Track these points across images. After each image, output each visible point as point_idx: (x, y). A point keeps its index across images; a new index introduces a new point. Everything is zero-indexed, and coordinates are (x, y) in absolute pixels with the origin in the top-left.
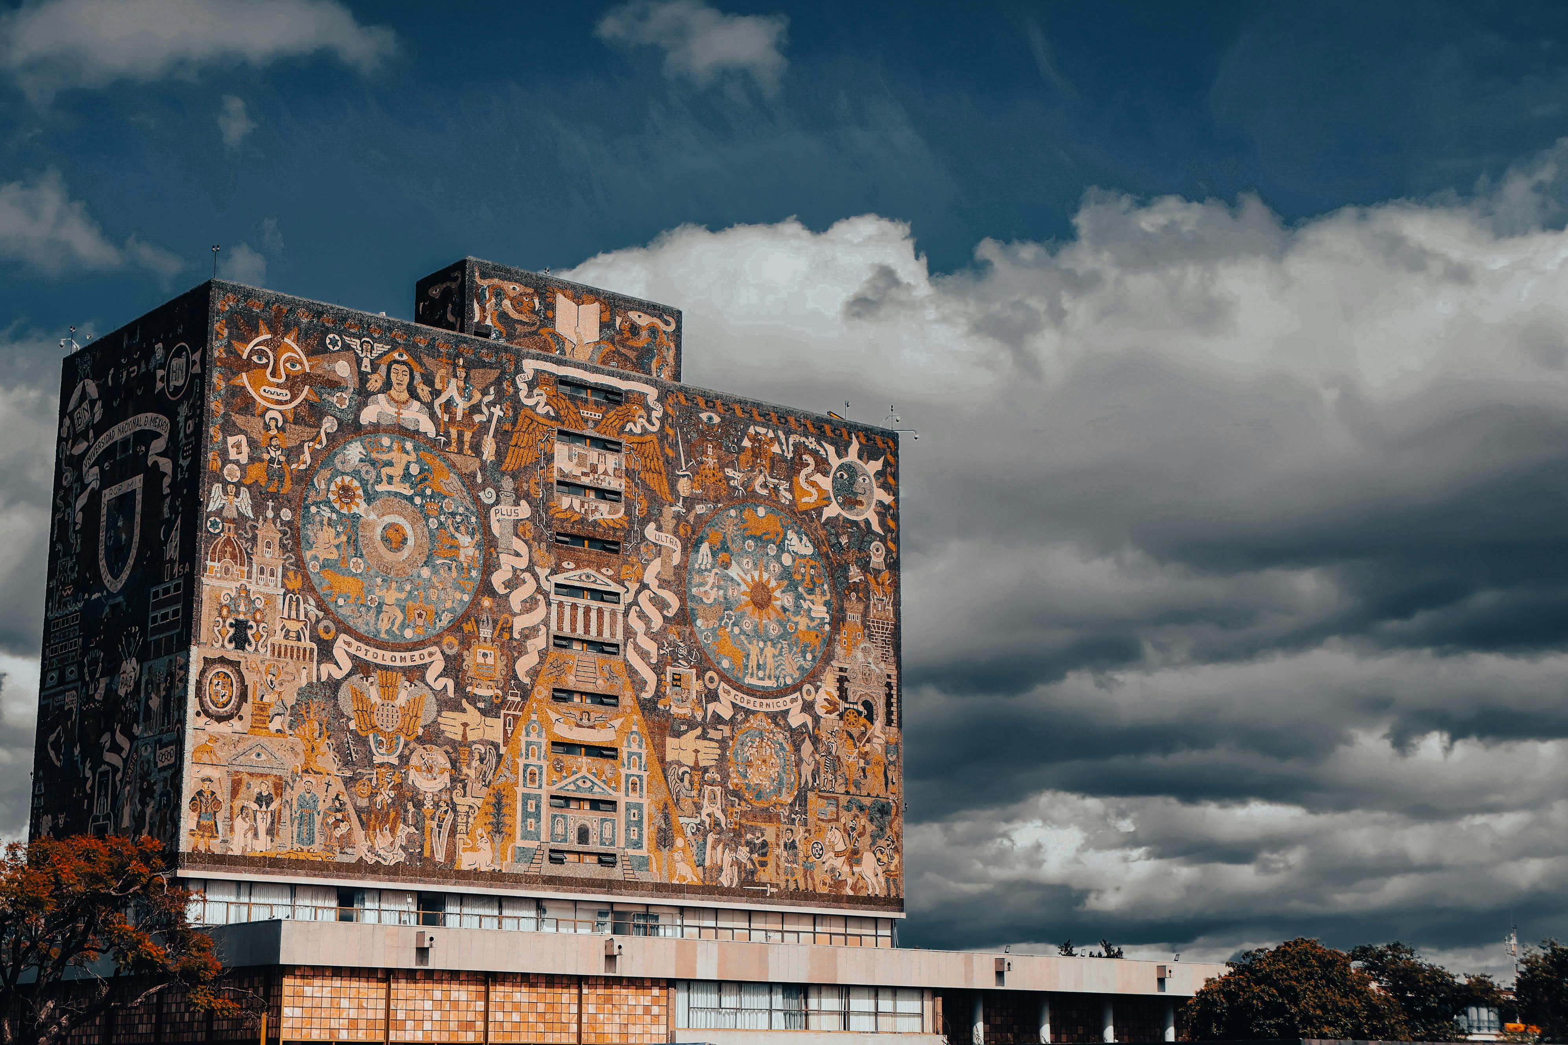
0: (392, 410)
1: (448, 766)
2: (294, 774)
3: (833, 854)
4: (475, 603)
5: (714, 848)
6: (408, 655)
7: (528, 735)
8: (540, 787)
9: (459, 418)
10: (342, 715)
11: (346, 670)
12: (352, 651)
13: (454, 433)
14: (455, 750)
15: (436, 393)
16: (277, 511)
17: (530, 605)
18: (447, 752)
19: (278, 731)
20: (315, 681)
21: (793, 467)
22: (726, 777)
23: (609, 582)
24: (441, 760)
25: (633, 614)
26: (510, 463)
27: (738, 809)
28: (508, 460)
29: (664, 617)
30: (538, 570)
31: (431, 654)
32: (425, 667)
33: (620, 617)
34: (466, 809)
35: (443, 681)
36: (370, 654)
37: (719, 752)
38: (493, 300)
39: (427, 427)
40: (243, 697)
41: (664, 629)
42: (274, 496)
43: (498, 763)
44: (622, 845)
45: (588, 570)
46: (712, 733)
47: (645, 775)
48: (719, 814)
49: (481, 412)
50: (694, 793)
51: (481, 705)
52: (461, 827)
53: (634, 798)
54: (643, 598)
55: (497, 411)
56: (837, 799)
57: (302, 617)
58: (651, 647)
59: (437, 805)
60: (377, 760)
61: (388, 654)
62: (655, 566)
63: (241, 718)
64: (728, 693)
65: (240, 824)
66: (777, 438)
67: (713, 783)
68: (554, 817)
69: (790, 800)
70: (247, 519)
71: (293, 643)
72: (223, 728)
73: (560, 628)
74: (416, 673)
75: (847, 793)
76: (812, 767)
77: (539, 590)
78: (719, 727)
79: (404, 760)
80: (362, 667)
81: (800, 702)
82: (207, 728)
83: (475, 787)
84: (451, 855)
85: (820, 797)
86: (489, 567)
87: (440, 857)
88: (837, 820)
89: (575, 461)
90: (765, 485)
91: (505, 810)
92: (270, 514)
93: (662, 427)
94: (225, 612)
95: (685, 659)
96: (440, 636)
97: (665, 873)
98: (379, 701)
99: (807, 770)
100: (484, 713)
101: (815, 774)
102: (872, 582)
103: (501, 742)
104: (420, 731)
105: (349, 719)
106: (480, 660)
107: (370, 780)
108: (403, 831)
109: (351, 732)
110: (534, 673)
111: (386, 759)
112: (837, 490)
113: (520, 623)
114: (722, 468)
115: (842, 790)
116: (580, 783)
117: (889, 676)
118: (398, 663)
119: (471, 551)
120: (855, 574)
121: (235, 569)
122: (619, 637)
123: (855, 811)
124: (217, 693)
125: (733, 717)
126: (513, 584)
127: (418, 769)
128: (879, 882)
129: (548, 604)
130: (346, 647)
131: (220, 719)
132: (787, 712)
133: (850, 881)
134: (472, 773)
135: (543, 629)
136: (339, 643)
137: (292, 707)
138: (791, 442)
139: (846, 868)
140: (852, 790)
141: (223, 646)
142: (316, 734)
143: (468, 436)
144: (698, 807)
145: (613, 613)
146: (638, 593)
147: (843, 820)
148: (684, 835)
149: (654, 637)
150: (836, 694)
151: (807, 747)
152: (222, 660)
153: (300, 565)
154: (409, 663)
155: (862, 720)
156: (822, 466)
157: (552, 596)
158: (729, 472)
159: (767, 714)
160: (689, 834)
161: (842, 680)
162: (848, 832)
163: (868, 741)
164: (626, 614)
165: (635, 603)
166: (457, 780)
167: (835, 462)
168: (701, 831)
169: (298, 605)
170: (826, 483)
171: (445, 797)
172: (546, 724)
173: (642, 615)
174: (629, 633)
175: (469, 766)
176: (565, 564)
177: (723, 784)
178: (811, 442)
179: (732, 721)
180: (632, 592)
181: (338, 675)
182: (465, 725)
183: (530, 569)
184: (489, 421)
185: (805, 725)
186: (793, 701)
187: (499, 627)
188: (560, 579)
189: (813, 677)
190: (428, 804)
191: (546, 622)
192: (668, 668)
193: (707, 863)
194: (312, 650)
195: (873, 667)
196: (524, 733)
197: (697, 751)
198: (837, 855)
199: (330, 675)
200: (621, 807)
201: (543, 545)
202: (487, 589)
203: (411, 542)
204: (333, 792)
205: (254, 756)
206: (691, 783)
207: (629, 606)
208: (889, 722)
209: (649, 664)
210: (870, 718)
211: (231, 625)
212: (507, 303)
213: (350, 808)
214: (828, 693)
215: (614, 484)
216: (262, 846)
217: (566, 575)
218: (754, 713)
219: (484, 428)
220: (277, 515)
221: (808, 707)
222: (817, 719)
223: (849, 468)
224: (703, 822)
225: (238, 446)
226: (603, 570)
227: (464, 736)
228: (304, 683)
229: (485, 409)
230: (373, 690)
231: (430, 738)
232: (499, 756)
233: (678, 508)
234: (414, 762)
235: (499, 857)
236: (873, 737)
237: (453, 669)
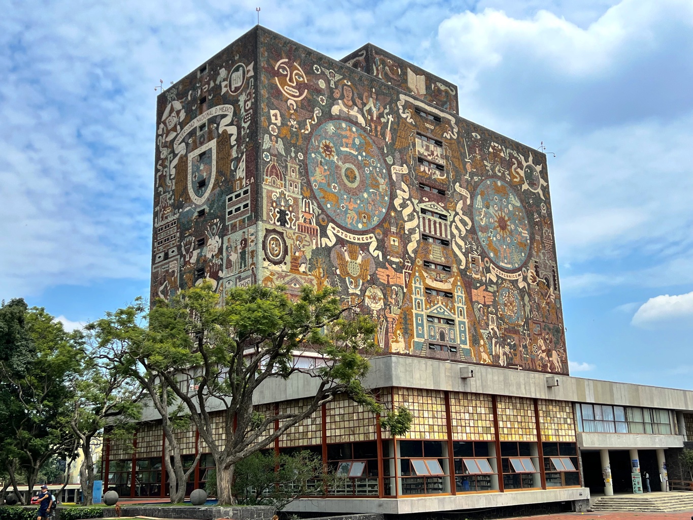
0: (345, 109)
1: (382, 296)
3: (541, 351)
4: (388, 213)
5: (495, 346)
6: (361, 237)
7: (415, 283)
8: (422, 310)
9: (375, 119)
10: (333, 266)
11: (333, 243)
12: (336, 232)
13: (373, 126)
14: (385, 289)
15: (364, 105)
16: (296, 153)
17: (411, 217)
18: (381, 289)
19: (304, 272)
20: (319, 246)
21: (509, 165)
22: (497, 310)
23: (443, 209)
24: (380, 294)
25: (453, 227)
26: (398, 145)
27: (503, 327)
28: (397, 143)
29: (466, 229)
30: (413, 200)
31: (371, 238)
32: (369, 244)
33: (448, 228)
34: (391, 320)
35: (377, 252)
36: (343, 235)
37: (493, 298)
38: (381, 66)
39: (361, 120)
40: (286, 252)
41: (466, 235)
42: (295, 146)
43: (404, 297)
44: (459, 343)
45: (433, 203)
46: (490, 289)
47: (465, 307)
48: (496, 329)
49: (384, 118)
50: (485, 318)
51: (394, 266)
52: (390, 329)
53: (461, 319)
54: (457, 219)
55: (391, 118)
56: (540, 324)
57: (311, 212)
58: (462, 243)
59: (379, 317)
60: (351, 291)
61: (352, 236)
62: (460, 205)
63: (285, 263)
64: (494, 269)
66: (502, 149)
67: (492, 313)
68: (429, 326)
69: (523, 323)
70: (282, 155)
71: (308, 225)
72: (277, 268)
73: (425, 230)
74: (365, 247)
75: (543, 321)
76: (529, 308)
77: (414, 210)
78: (492, 285)
79: (363, 292)
80: (340, 241)
81: (522, 276)
82: (269, 268)
83: (395, 309)
84: (387, 344)
85: (534, 323)
86: (393, 196)
87: (382, 345)
88: (541, 334)
89: (425, 148)
90: (499, 171)
91: (408, 322)
92: (293, 155)
93: (458, 137)
94: (274, 204)
95: (476, 250)
96: (374, 229)
97: (477, 358)
98: (349, 260)
99: (528, 309)
100: (396, 270)
101: (531, 311)
102: (543, 222)
103: (404, 286)
104: (369, 278)
105: (337, 269)
106: (392, 243)
107: (348, 302)
109: (338, 275)
110: (415, 251)
111: (354, 291)
112: (527, 177)
113: (408, 226)
114: (483, 160)
115: (541, 320)
116: (439, 309)
117: (553, 267)
118: (356, 241)
119: (384, 187)
120: (536, 217)
121: (279, 182)
122: (449, 237)
123: (547, 331)
124: (273, 248)
125: (497, 281)
126: (404, 205)
127: (369, 297)
128: (560, 366)
129: (419, 218)
130: (332, 230)
131: (275, 263)
132: (517, 280)
133: (549, 365)
134: (393, 301)
135: (418, 230)
136: (329, 227)
137: (310, 260)
138: (507, 152)
139: (547, 358)
140: (545, 320)
141: (275, 223)
142: (322, 275)
143: (379, 128)
144: (488, 325)
145: (446, 225)
146: (455, 216)
148: (483, 339)
149: (462, 239)
150: (535, 274)
151: (526, 298)
152: (274, 231)
153: (309, 183)
154: (361, 241)
155: (546, 287)
156: (520, 165)
157: (420, 214)
158: (486, 163)
159: (509, 280)
160: (485, 339)
161: (536, 267)
162: (545, 340)
163: (549, 297)
164: (451, 226)
165: (454, 221)
166: (387, 304)
167: (525, 164)
168: (490, 337)
169: (309, 205)
171: (382, 313)
172: (423, 278)
173: (457, 227)
174: (453, 236)
175: (391, 297)
176: (424, 198)
177: (496, 314)
178: (515, 153)
179: (497, 283)
180: (452, 216)
181: (330, 244)
182: (388, 276)
183: (409, 199)
184: (388, 122)
185: (524, 287)
186: (519, 275)
187: (399, 227)
188: (422, 206)
189: (525, 264)
190: (375, 316)
191: (418, 226)
192: (470, 255)
193: (494, 354)
194: (317, 230)
195: (547, 262)
196: (413, 282)
197: (484, 297)
198: (543, 351)
199: (326, 244)
200: (457, 323)
201: (415, 188)
202: (391, 207)
203: (358, 178)
205: (293, 285)
206: (484, 312)
207: (452, 222)
208: (555, 289)
209: (462, 252)
210: (548, 286)
211: (278, 212)
212: (387, 68)
214: (532, 273)
215: (441, 162)
217: (425, 204)
218: (505, 280)
219: (386, 125)
220: (296, 156)
221: (525, 279)
222: (529, 285)
223: (530, 168)
224: (490, 333)
225: (275, 115)
226: (440, 203)
227: (388, 281)
228: (314, 247)
229: (385, 116)
230: (346, 254)
231: (373, 281)
232: (404, 293)
233: (467, 177)
234: (367, 293)
235: (408, 347)
236: (550, 295)
237: (381, 246)
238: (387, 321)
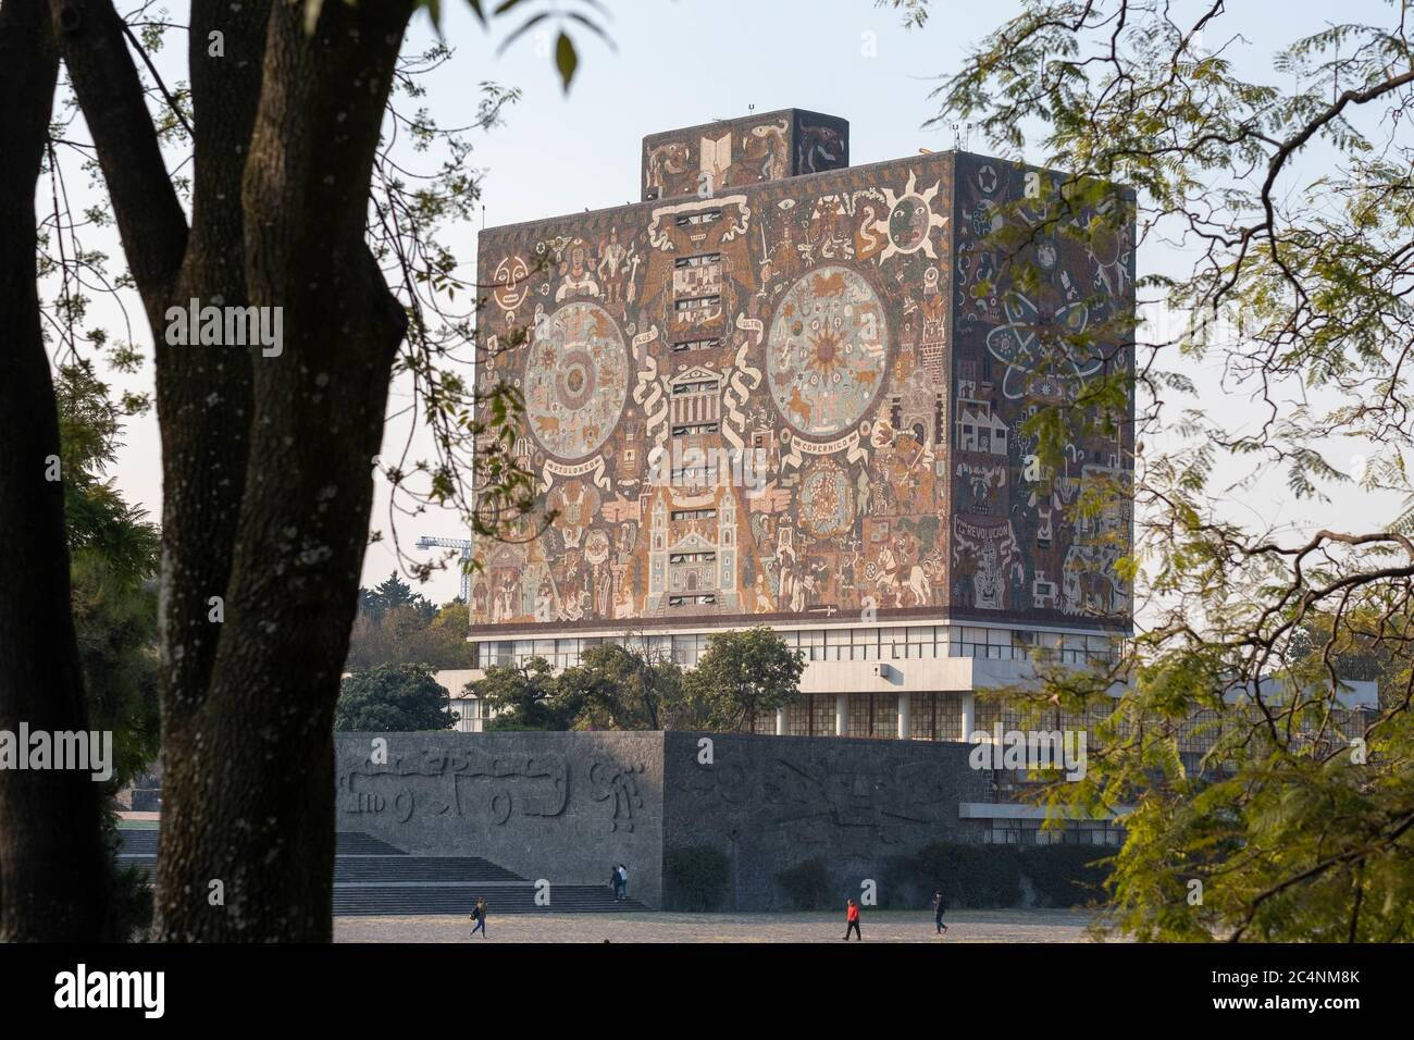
0: (573, 285)
1: (608, 543)
2: (524, 564)
3: (883, 572)
4: (623, 415)
5: (786, 580)
6: (583, 465)
7: (656, 510)
8: (664, 549)
9: (613, 275)
11: (550, 485)
12: (552, 470)
13: (609, 287)
14: (612, 531)
15: (598, 262)
17: (657, 407)
18: (607, 533)
19: (515, 536)
21: (854, 223)
22: (796, 517)
23: (710, 372)
24: (604, 540)
25: (727, 394)
26: (645, 299)
27: (805, 544)
28: (643, 296)
29: (750, 391)
30: (662, 377)
31: (597, 462)
32: (594, 472)
33: (718, 400)
34: (618, 573)
35: (604, 479)
36: (561, 470)
37: (790, 497)
39: (594, 289)
41: (749, 402)
43: (637, 535)
44: (719, 587)
45: (696, 368)
46: (786, 482)
47: (735, 526)
48: (791, 551)
50: (771, 536)
51: (627, 493)
52: (615, 588)
53: (727, 547)
54: (735, 380)
55: (636, 260)
56: (889, 521)
58: (738, 418)
59: (601, 574)
60: (567, 546)
61: (572, 468)
62: (744, 350)
64: (798, 444)
65: (497, 603)
66: (842, 201)
67: (786, 524)
68: (673, 571)
69: (848, 529)
73: (677, 420)
74: (588, 478)
75: (898, 514)
76: (866, 496)
77: (664, 394)
78: (791, 475)
79: (581, 543)
80: (558, 481)
81: (858, 438)
83: (624, 556)
84: (610, 610)
85: (873, 522)
86: (633, 383)
87: (603, 612)
88: (889, 539)
89: (687, 280)
90: (830, 249)
93: (750, 227)
95: (767, 423)
96: (603, 446)
97: (749, 607)
99: (862, 499)
100: (629, 499)
101: (870, 501)
102: (926, 309)
104: (591, 521)
106: (627, 458)
107: (563, 561)
108: (583, 594)
109: (552, 529)
111: (572, 545)
112: (894, 230)
113: (651, 423)
114: (795, 245)
115: (893, 512)
116: (690, 541)
117: (939, 396)
118: (578, 473)
120: (910, 306)
122: (718, 416)
123: (905, 529)
125: (802, 464)
126: (645, 395)
127: (590, 548)
128: (926, 594)
129: (669, 403)
130: (549, 469)
132: (847, 450)
133: (899, 595)
134: (622, 546)
135: (666, 423)
136: (546, 466)
138: (854, 199)
139: (896, 584)
142: (534, 534)
143: (618, 287)
144: (774, 547)
145: (713, 397)
146: (730, 376)
147: (894, 541)
148: (763, 573)
149: (740, 409)
150: (889, 424)
151: (863, 478)
153: (525, 416)
154: (585, 471)
155: (913, 443)
157: (672, 396)
158: (801, 247)
159: (829, 456)
160: (768, 571)
161: (895, 410)
162: (896, 550)
163: (919, 461)
164: (722, 396)
165: (729, 385)
166: (613, 553)
167: (892, 203)
168: (777, 568)
170: (883, 227)
171: (606, 567)
172: (667, 499)
173: (735, 395)
174: (725, 410)
175: (620, 541)
176: (680, 368)
177: (794, 524)
178: (872, 194)
179: (802, 469)
181: (545, 490)
182: (617, 510)
183: (658, 379)
184: (631, 270)
185: (862, 459)
186: (851, 439)
187: (638, 430)
188: (677, 381)
189: (870, 413)
190: (596, 574)
191: (667, 418)
192: (753, 434)
193: (781, 594)
195: (924, 390)
196: (654, 509)
197: (773, 500)
198: (889, 572)
199: (541, 490)
200: (719, 556)
201: (666, 356)
202: (630, 402)
204: (544, 573)
206: (769, 526)
207: (724, 389)
208: (938, 440)
209: (738, 434)
210: (921, 440)
212: (668, 162)
213: (553, 582)
214: (882, 425)
215: (715, 289)
216: (508, 616)
217: (681, 376)
218: (819, 457)
219: (628, 274)
221: (865, 442)
222: (872, 451)
223: (907, 206)
224: (778, 559)
226: (707, 364)
227: (617, 518)
229: (629, 262)
230: (564, 496)
231: (598, 523)
232: (638, 530)
233: (762, 293)
234: (588, 543)
235: (638, 607)
236: (923, 456)
237: (611, 469)
238: (612, 577)
